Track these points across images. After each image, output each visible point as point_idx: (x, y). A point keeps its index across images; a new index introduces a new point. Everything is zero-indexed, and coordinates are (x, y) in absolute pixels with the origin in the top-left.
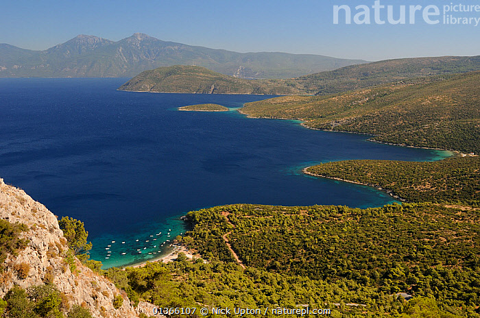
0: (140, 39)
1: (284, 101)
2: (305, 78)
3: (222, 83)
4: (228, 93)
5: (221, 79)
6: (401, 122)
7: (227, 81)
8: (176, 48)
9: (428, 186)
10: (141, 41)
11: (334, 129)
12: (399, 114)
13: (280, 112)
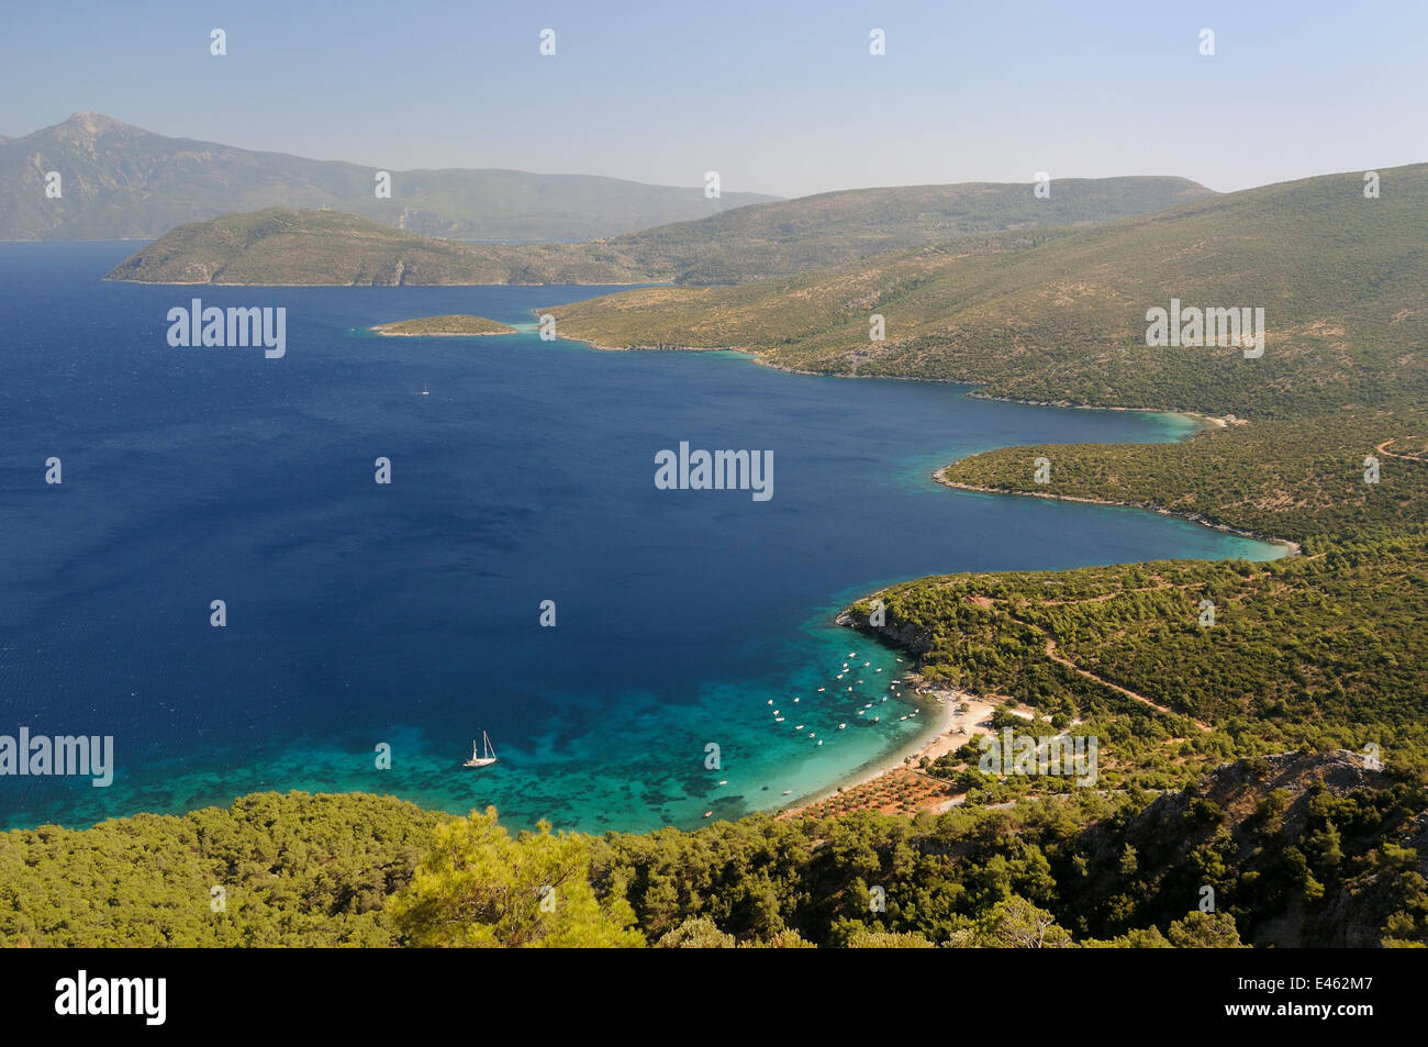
0: (92, 129)
1: (650, 302)
2: (632, 240)
3: (424, 257)
4: (446, 282)
5: (419, 246)
6: (1022, 349)
7: (436, 250)
8: (208, 155)
9: (1285, 499)
10: (96, 135)
11: (859, 373)
12: (1012, 330)
13: (678, 331)
